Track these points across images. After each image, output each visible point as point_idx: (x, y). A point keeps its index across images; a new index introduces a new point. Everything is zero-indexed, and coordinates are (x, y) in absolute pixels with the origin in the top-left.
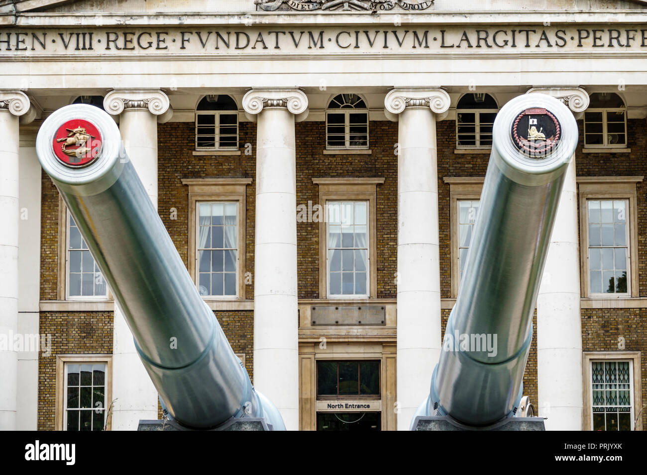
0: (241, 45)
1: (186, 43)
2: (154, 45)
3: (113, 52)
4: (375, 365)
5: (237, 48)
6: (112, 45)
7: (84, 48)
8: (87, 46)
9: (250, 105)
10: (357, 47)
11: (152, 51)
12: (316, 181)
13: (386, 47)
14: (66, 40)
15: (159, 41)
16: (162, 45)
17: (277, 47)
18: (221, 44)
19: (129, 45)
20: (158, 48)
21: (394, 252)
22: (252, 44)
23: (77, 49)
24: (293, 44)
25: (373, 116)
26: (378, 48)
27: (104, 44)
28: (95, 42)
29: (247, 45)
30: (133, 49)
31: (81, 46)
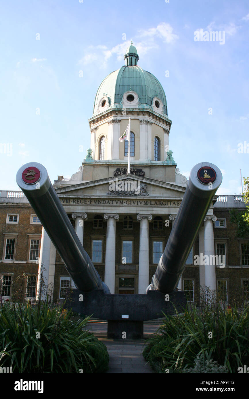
0: (104, 203)
1: (91, 202)
2: (84, 202)
3: (75, 204)
4: (133, 279)
5: (103, 204)
6: (74, 202)
7: (68, 203)
8: (69, 202)
9: (105, 217)
10: (131, 204)
11: (83, 204)
12: (121, 236)
13: (137, 204)
14: (64, 201)
15: (85, 202)
16: (86, 203)
17: (112, 204)
18: (99, 203)
19: (78, 202)
20: (85, 203)
21: (138, 253)
22: (106, 203)
23: (66, 203)
24: (116, 203)
25: (134, 221)
26: (136, 204)
27: (72, 202)
28: (70, 201)
29: (105, 203)
30: (79, 203)
31: (67, 202)
